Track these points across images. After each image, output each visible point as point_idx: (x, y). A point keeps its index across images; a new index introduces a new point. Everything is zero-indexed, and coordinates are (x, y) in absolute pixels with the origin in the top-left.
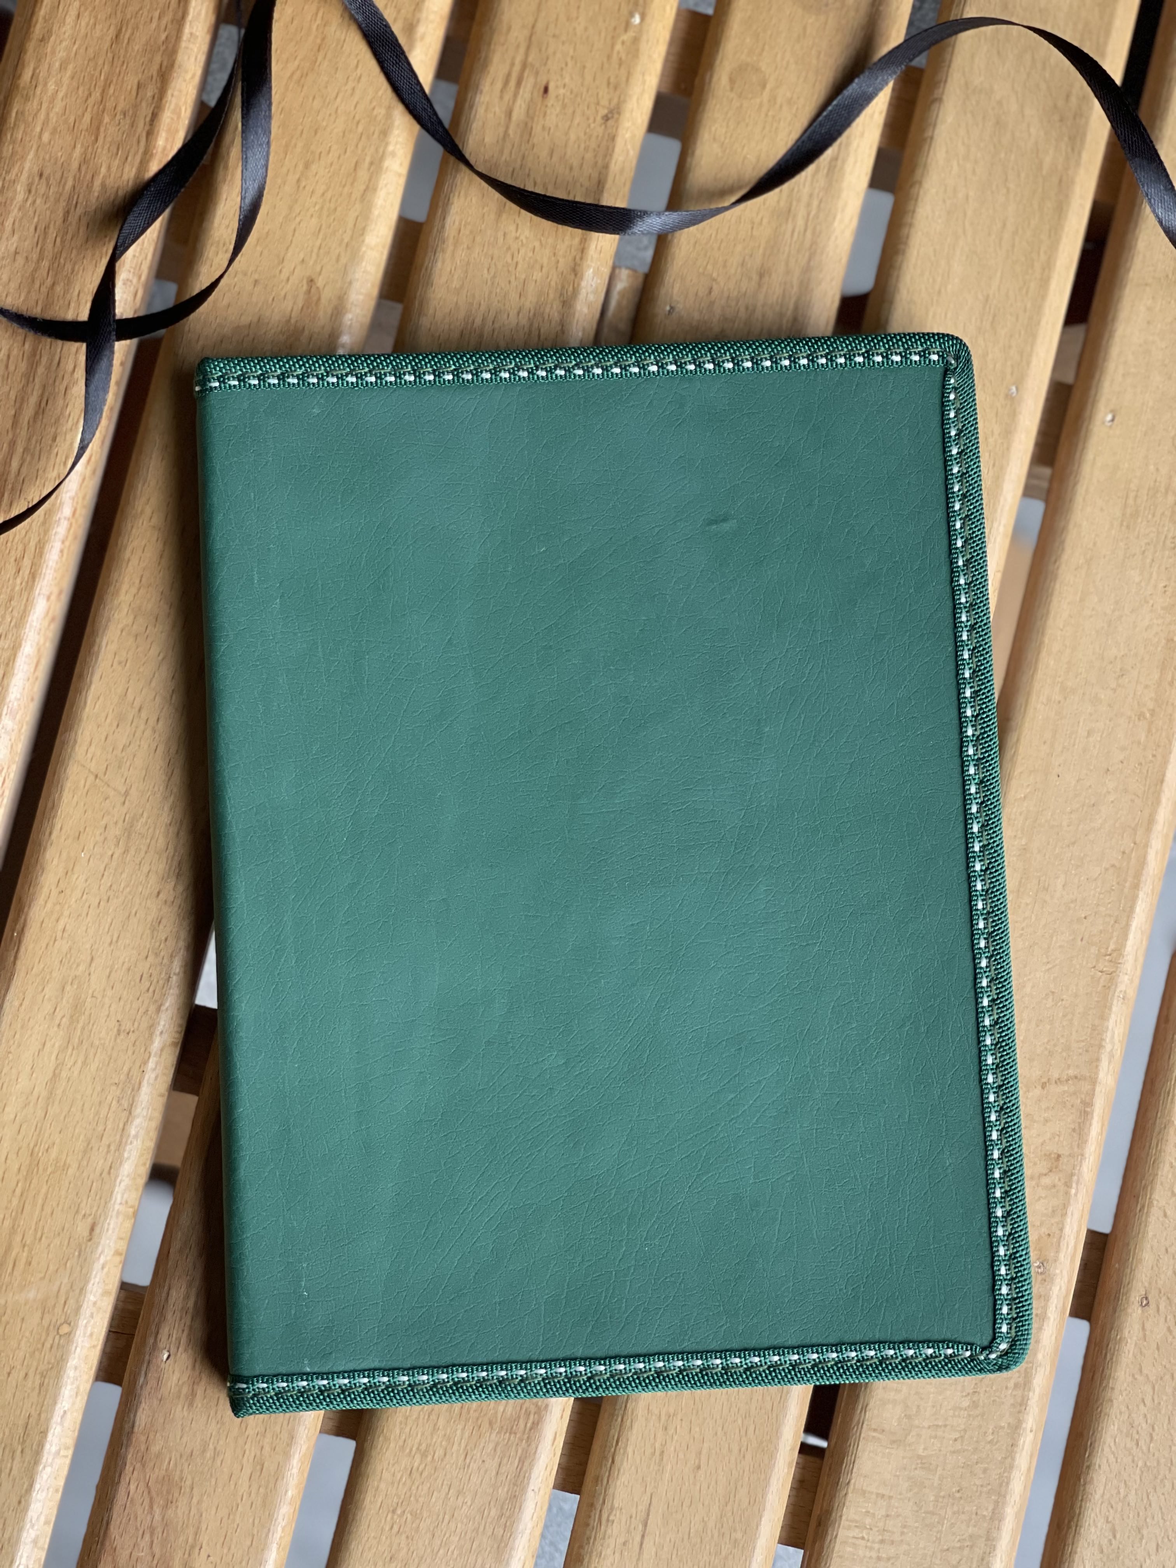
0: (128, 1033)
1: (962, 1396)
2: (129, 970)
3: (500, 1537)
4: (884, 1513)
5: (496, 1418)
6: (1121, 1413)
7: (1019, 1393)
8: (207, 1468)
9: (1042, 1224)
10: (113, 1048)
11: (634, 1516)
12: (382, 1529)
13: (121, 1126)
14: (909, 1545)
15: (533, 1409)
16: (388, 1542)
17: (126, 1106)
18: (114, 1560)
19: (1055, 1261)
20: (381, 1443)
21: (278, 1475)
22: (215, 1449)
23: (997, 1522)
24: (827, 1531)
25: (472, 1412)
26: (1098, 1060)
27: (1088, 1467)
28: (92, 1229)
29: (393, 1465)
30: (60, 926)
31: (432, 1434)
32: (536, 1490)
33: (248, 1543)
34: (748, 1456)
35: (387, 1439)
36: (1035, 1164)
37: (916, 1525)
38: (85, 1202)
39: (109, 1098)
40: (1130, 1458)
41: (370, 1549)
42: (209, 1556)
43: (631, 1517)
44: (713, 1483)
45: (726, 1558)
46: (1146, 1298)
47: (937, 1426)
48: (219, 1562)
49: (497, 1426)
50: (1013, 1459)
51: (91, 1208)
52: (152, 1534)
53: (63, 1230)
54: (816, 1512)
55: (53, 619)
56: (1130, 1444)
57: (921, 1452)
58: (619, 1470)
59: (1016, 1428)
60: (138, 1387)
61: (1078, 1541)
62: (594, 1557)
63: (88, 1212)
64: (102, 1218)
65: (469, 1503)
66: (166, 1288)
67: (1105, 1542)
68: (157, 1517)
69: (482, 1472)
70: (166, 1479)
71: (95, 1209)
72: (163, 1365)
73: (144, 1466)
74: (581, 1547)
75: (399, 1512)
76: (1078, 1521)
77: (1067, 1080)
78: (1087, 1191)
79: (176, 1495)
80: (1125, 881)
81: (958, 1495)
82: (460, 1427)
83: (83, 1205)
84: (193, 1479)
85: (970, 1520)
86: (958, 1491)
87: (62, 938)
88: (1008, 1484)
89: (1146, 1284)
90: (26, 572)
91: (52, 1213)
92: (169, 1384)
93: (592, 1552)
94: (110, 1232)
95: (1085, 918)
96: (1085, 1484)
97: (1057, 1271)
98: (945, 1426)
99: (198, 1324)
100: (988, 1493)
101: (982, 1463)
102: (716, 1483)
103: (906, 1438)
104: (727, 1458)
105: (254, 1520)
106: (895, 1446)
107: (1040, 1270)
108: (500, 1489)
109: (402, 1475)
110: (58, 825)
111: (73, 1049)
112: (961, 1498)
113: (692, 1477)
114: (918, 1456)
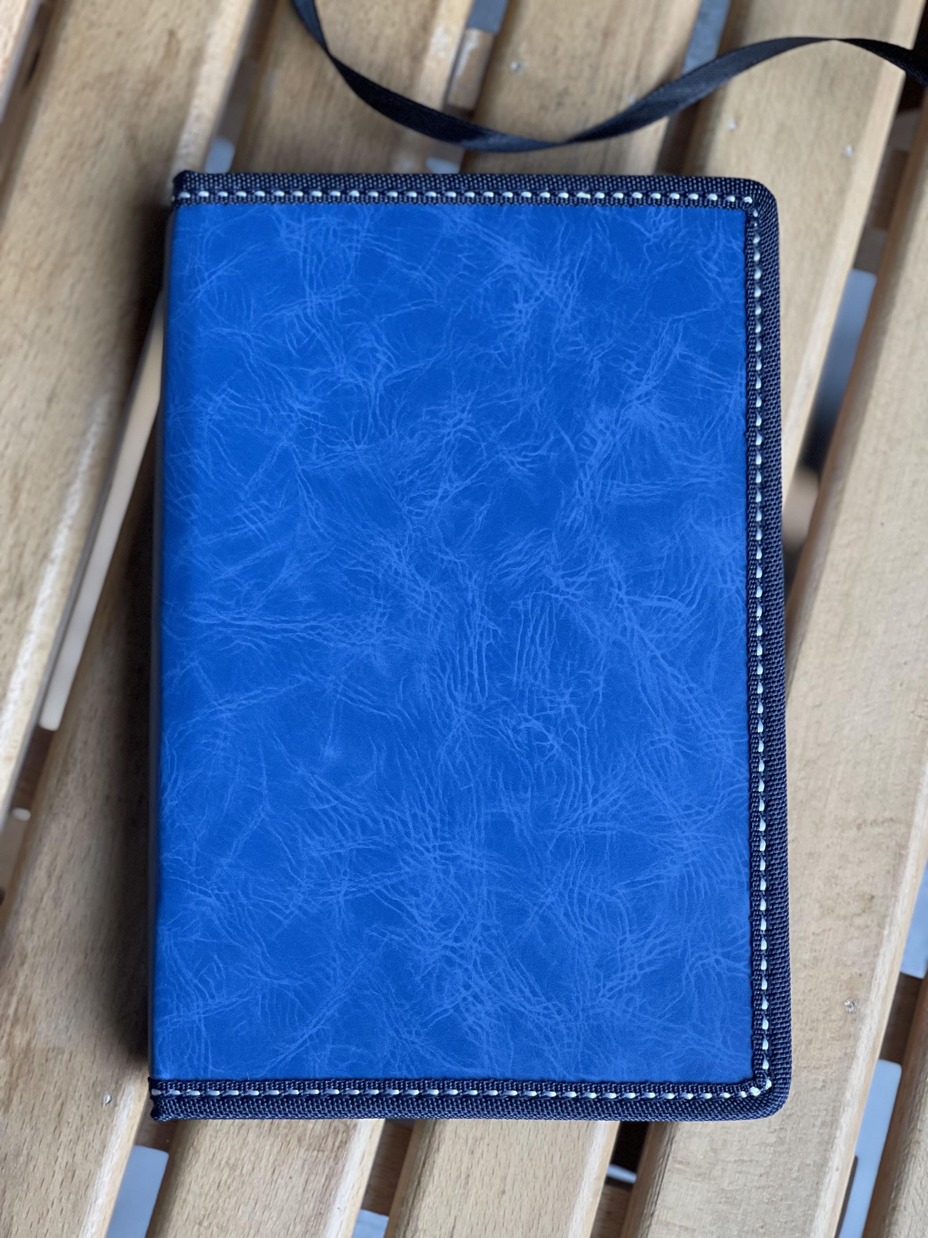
5: (305, 1135)
7: (826, 1131)
8: (19, 1173)
9: (854, 964)
15: (342, 1128)
19: (866, 1000)
20: (190, 1155)
22: (28, 1154)
25: (281, 1129)
26: (914, 803)
27: (894, 1209)
29: (202, 1177)
31: (241, 1149)
34: (553, 1183)
35: (197, 1152)
36: (849, 904)
44: (517, 1208)
47: (743, 1161)
49: (305, 1143)
50: (818, 1197)
57: (725, 1186)
58: (424, 1192)
59: (822, 1166)
65: (274, 1219)
69: (289, 1189)
75: (205, 1224)
77: (883, 823)
78: (900, 934)
81: (761, 1231)
82: (269, 1143)
86: (762, 1227)
88: (812, 1221)
95: (905, 663)
96: (890, 1224)
97: (868, 1011)
98: (751, 1161)
99: (17, 1032)
100: (792, 1230)
101: (787, 1199)
102: (521, 1208)
103: (710, 1172)
104: (532, 1185)
105: (63, 1226)
106: (700, 1179)
107: (850, 1010)
108: (306, 1207)
109: (210, 1188)
112: (765, 1234)
113: (496, 1203)
114: (723, 1190)
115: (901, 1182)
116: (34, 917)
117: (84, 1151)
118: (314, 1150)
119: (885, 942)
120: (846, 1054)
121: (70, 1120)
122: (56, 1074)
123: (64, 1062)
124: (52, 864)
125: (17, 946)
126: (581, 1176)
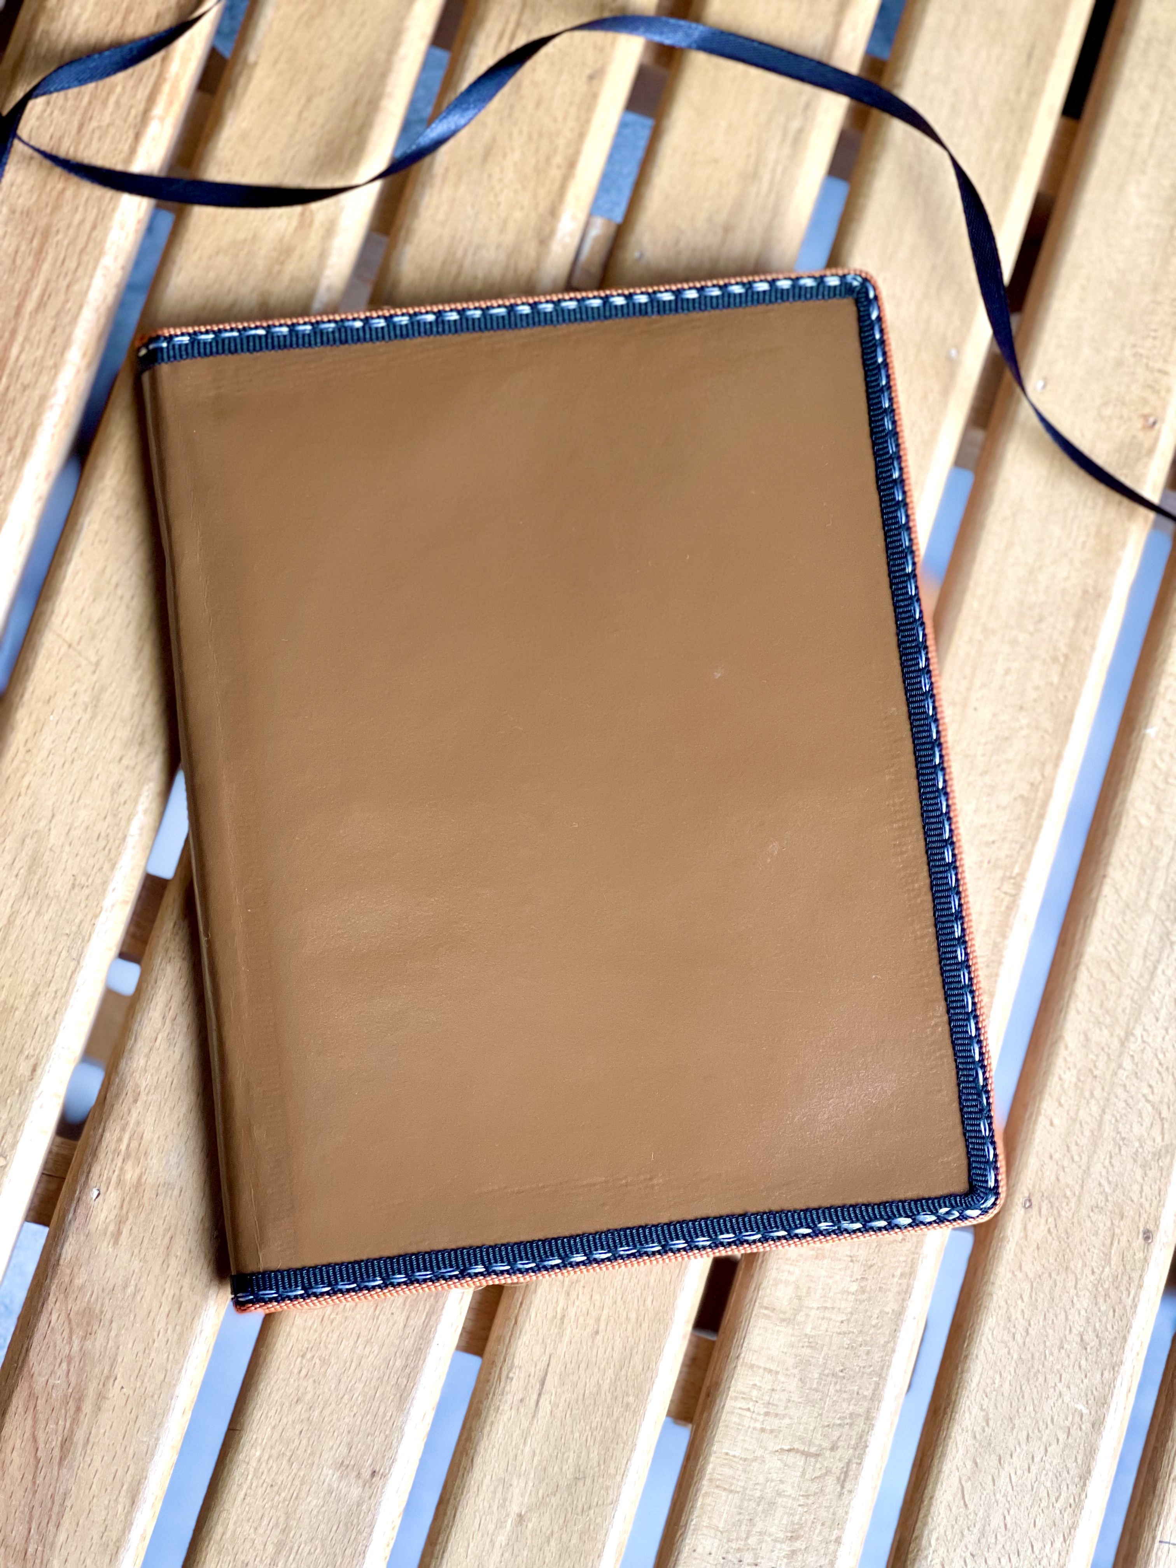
0: (82, 888)
1: (852, 1281)
2: (87, 828)
3: (403, 1387)
4: (770, 1387)
6: (999, 1307)
7: (904, 1281)
8: (126, 1304)
10: (66, 901)
11: (532, 1375)
12: (291, 1373)
13: (69, 974)
14: (791, 1418)
16: (296, 1384)
17: (75, 956)
18: (30, 1387)
22: (136, 1285)
23: (876, 1402)
24: (715, 1402)
27: (966, 1357)
30: (25, 783)
33: (162, 1377)
34: (645, 1325)
37: (800, 1400)
38: (29, 1044)
40: (1007, 1349)
41: (278, 1390)
42: (122, 1388)
43: (529, 1376)
44: (609, 1349)
45: (618, 1420)
46: (1030, 1201)
47: (826, 1308)
48: (131, 1394)
50: (895, 1343)
51: (34, 1050)
52: (69, 1363)
53: (6, 1067)
54: (707, 1383)
55: (36, 499)
56: (1007, 1337)
57: (808, 1331)
58: (521, 1331)
59: (899, 1314)
60: (67, 1223)
61: (953, 1426)
62: (491, 1412)
63: (31, 1053)
64: (45, 1059)
65: (376, 1353)
66: (100, 1130)
67: (978, 1429)
68: (76, 1347)
69: (390, 1324)
70: (87, 1311)
71: (37, 1052)
72: (92, 1202)
73: (66, 1297)
74: (481, 1402)
75: (309, 1356)
76: (953, 1407)
79: (95, 1327)
80: (1032, 810)
81: (841, 1374)
83: (27, 1046)
84: (113, 1313)
85: (852, 1398)
86: (842, 1371)
87: (26, 794)
88: (889, 1366)
89: (1030, 1187)
90: (17, 451)
92: (97, 1220)
93: (490, 1406)
94: (51, 1073)
95: (993, 842)
96: (962, 1372)
98: (833, 1308)
99: (129, 1166)
100: (870, 1374)
101: (866, 1345)
102: (613, 1349)
103: (795, 1317)
104: (624, 1326)
105: (168, 1356)
106: (785, 1324)
108: (407, 1342)
109: (314, 1323)
110: (30, 689)
111: (29, 899)
112: (844, 1377)
113: (590, 1343)
114: (806, 1335)
115: (974, 1332)
116: (148, 1056)
121: (179, 1253)
122: (165, 1208)
123: (173, 1198)
124: (167, 1006)
125: (131, 1084)
126: (671, 1319)
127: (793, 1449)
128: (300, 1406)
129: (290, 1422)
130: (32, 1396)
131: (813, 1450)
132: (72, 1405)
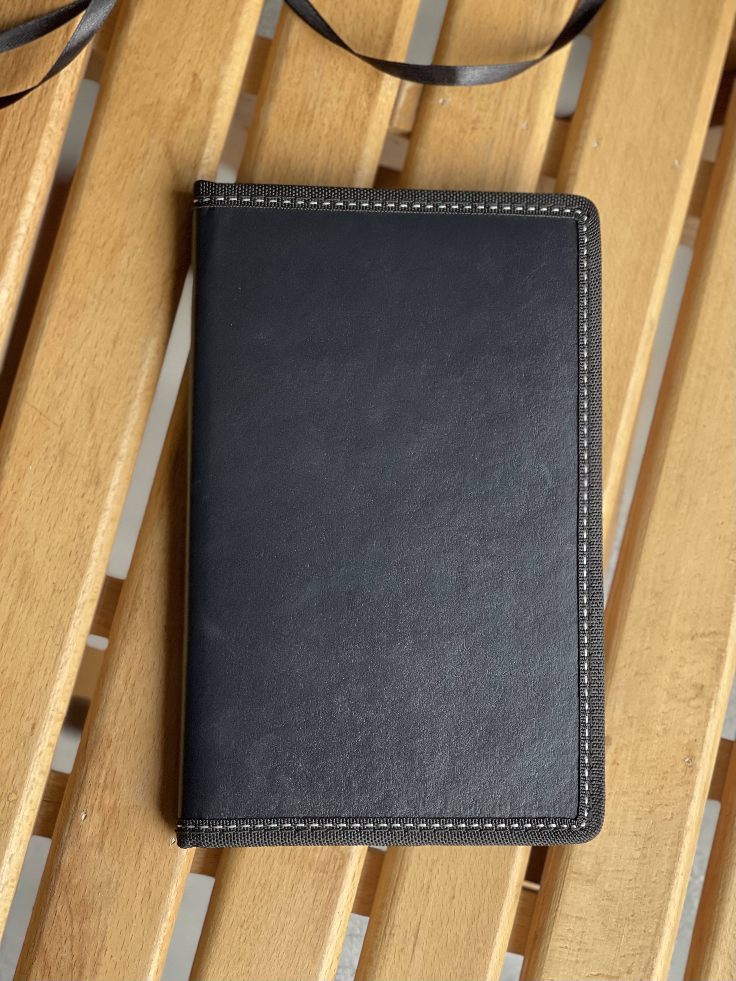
0: (61, 592)
1: (636, 850)
2: (62, 547)
3: (315, 945)
4: (581, 931)
5: (314, 862)
7: (674, 848)
8: (111, 895)
9: (691, 733)
10: (50, 602)
11: (408, 931)
12: (234, 939)
13: (55, 656)
14: (597, 952)
15: (339, 856)
16: (238, 947)
17: (58, 643)
18: (45, 960)
19: (700, 758)
20: (233, 879)
21: (162, 900)
22: (117, 881)
23: (658, 937)
24: (541, 943)
25: (297, 858)
26: (730, 621)
27: (721, 900)
28: (33, 728)
29: (242, 894)
30: (14, 516)
32: (341, 912)
33: (140, 947)
34: (488, 891)
35: (238, 876)
36: (686, 691)
37: (603, 938)
38: (28, 709)
39: (47, 636)
41: (225, 952)
42: (112, 956)
43: (406, 931)
44: (463, 909)
45: (472, 960)
47: (618, 871)
48: (119, 960)
49: (314, 867)
50: (670, 894)
52: (72, 941)
53: (13, 727)
54: (533, 929)
55: (11, 305)
57: (606, 888)
58: (398, 899)
59: (671, 873)
60: (64, 838)
61: (714, 951)
62: (380, 959)
63: (31, 716)
64: (40, 721)
65: (294, 921)
66: (84, 769)
68: (76, 929)
69: (304, 899)
70: (83, 902)
71: (35, 714)
72: (82, 823)
73: (67, 893)
74: (371, 952)
75: (245, 926)
76: (714, 937)
77: (709, 634)
78: (721, 711)
79: (89, 914)
81: (632, 918)
82: (288, 868)
83: (27, 711)
84: (102, 902)
85: (640, 935)
86: (632, 916)
87: (15, 525)
88: (666, 910)
91: (5, 717)
92: (86, 835)
93: (379, 956)
94: (46, 729)
95: (722, 524)
97: (701, 765)
99: (107, 795)
100: (652, 917)
101: (649, 896)
102: (466, 908)
103: (596, 878)
104: (473, 891)
105: (144, 932)
106: (589, 884)
107: (689, 764)
108: (316, 912)
109: (248, 901)
110: (14, 447)
111: (22, 602)
112: (634, 920)
113: (449, 905)
114: (605, 891)
116: (116, 713)
117: (157, 878)
118: (320, 873)
119: (711, 717)
120: (687, 795)
121: (147, 856)
122: (135, 824)
123: (140, 816)
124: (127, 675)
125: (105, 734)
126: (507, 884)
127: (600, 974)
128: (241, 964)
129: (235, 975)
130: (47, 966)
131: (614, 974)
132: (76, 971)
